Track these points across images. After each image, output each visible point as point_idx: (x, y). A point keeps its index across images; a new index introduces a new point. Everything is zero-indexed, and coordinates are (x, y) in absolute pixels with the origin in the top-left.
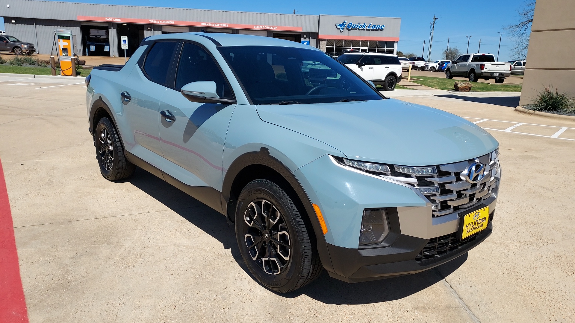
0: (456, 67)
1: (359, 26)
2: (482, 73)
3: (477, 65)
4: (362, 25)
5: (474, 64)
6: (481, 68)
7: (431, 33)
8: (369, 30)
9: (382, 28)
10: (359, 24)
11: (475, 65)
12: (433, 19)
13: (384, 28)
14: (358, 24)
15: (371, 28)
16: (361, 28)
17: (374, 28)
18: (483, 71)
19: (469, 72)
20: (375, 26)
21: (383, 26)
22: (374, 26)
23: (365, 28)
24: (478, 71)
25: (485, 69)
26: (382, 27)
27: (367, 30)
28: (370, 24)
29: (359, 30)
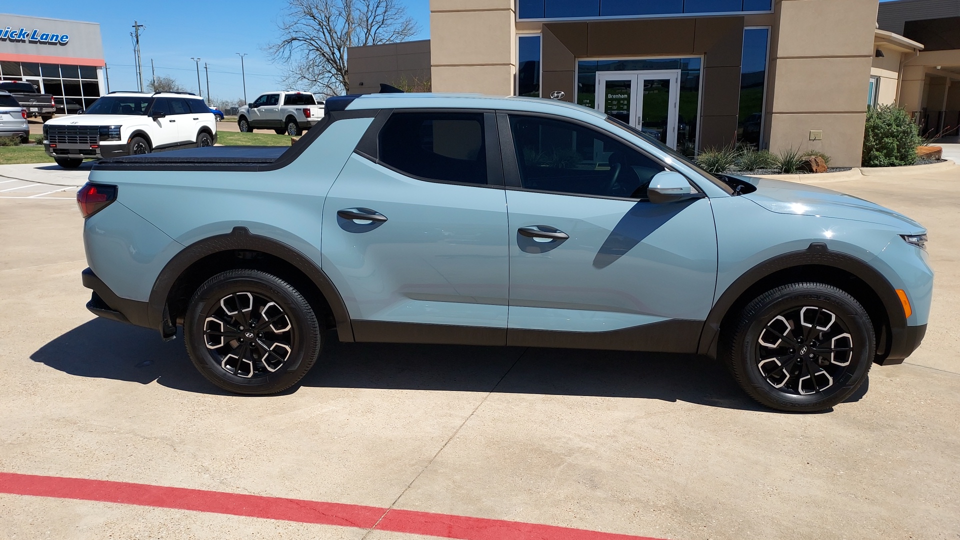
0: (258, 114)
1: (9, 34)
2: (309, 122)
3: (297, 109)
4: (16, 32)
5: (292, 108)
6: (305, 114)
7: (136, 52)
8: (36, 43)
9: (63, 40)
10: (9, 30)
11: (294, 109)
12: (133, 26)
13: (67, 40)
14: (7, 29)
15: (39, 38)
16: (16, 37)
17: (46, 39)
18: (309, 119)
19: (284, 121)
20: (47, 35)
21: (65, 37)
22: (45, 36)
23: (24, 37)
24: (301, 118)
25: (311, 116)
26: (62, 38)
27: (30, 42)
28: (36, 31)
29: (11, 41)
